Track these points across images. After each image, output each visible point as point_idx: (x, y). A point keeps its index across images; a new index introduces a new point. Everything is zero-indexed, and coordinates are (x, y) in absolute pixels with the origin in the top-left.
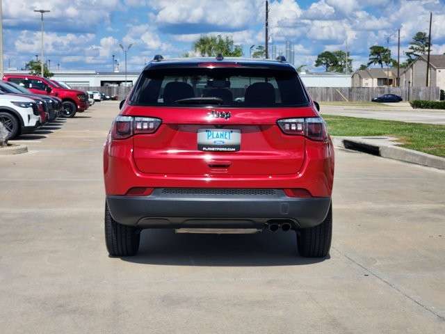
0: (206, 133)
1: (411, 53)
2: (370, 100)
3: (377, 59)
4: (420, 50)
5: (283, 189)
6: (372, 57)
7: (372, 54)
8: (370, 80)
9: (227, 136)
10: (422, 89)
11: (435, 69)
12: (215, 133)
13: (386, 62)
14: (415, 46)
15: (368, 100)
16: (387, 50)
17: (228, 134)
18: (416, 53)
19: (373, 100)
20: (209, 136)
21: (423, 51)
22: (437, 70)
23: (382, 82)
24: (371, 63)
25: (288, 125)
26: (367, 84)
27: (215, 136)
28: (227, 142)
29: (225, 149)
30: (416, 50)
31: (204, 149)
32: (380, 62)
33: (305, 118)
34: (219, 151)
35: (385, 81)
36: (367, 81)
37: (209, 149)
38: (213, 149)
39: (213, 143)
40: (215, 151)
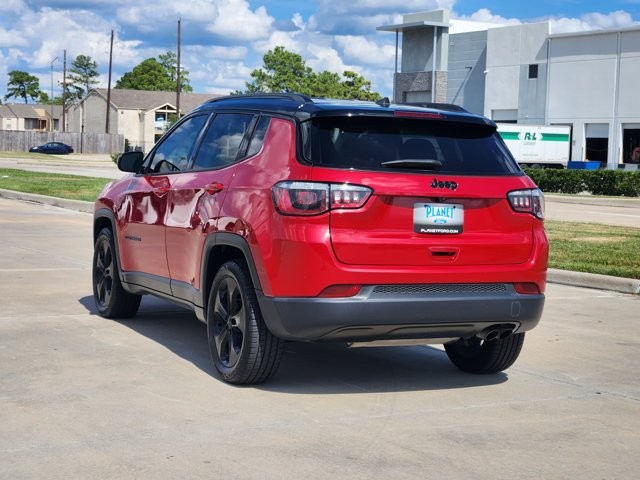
0: (425, 209)
1: (70, 84)
2: (27, 150)
3: (19, 89)
4: (83, 81)
6: (11, 86)
7: (12, 83)
8: (14, 120)
9: (449, 214)
10: (100, 136)
11: (116, 110)
12: (436, 209)
13: (32, 96)
14: (75, 75)
15: (24, 149)
16: (34, 78)
17: (450, 210)
18: (76, 85)
19: (31, 151)
20: (428, 213)
21: (87, 82)
22: (120, 111)
23: (31, 123)
24: (11, 95)
25: (516, 199)
26: (9, 126)
27: (435, 213)
28: (450, 221)
29: (447, 231)
30: (76, 80)
31: (422, 230)
32: (24, 95)
34: (440, 234)
35: (37, 123)
36: (9, 122)
37: (429, 230)
38: (433, 231)
39: (433, 223)
40: (436, 234)
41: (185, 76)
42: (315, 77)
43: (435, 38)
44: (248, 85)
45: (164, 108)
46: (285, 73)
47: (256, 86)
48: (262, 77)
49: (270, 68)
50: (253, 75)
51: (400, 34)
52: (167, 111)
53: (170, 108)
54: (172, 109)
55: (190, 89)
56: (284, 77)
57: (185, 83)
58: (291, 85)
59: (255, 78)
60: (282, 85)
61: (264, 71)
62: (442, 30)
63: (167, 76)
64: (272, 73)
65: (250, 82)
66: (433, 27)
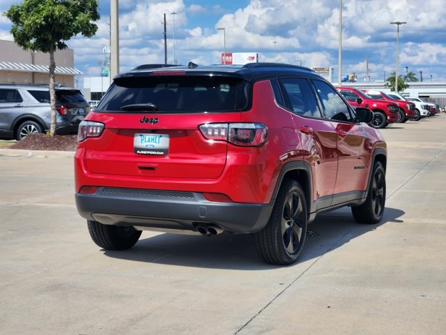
0: (140, 137)
5: (202, 193)
9: (157, 141)
12: (147, 137)
17: (157, 138)
20: (142, 140)
25: (211, 130)
27: (147, 140)
28: (157, 146)
29: (155, 153)
31: (138, 152)
33: (229, 123)
34: (149, 154)
37: (142, 152)
38: (145, 152)
39: (145, 147)
40: (147, 154)
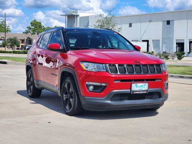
41: (9, 28)
42: (45, 28)
43: (76, 18)
44: (26, 31)
45: (2, 37)
46: (37, 27)
47: (28, 31)
48: (30, 28)
49: (32, 26)
50: (27, 28)
51: (67, 17)
52: (2, 38)
53: (3, 37)
54: (4, 38)
55: (10, 31)
56: (36, 29)
57: (9, 30)
58: (38, 31)
59: (28, 29)
60: (36, 30)
61: (31, 27)
62: (77, 16)
63: (3, 27)
64: (33, 27)
65: (27, 30)
66: (75, 15)
